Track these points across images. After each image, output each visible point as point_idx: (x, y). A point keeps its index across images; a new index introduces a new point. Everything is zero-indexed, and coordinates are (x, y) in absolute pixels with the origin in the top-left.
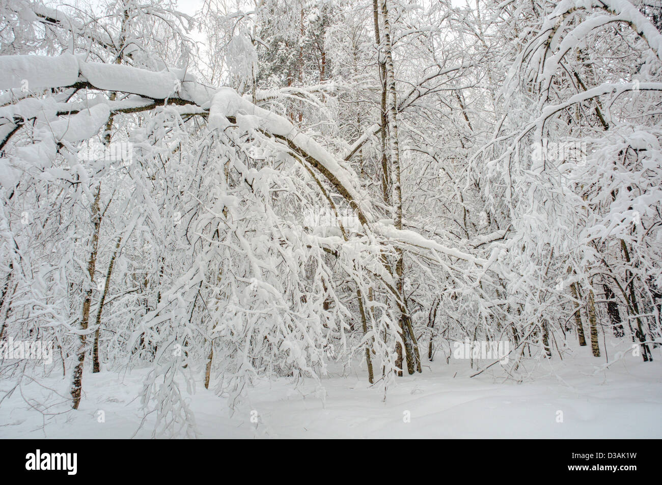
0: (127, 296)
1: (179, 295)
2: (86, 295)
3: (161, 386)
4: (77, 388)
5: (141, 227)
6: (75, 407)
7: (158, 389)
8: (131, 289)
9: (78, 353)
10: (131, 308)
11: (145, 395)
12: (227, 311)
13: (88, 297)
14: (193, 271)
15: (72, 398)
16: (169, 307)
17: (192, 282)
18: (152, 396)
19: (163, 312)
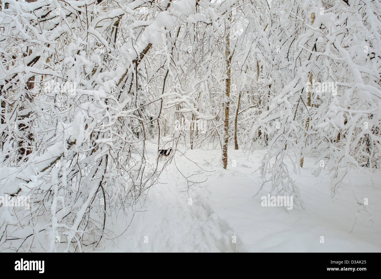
0: (250, 109)
1: (285, 99)
2: (226, 105)
3: (274, 165)
4: (225, 157)
5: (255, 50)
6: (225, 168)
7: (272, 166)
8: (252, 105)
9: (224, 138)
10: (253, 116)
11: (263, 169)
12: (330, 110)
13: (227, 107)
14: (295, 81)
15: (223, 163)
16: (278, 109)
17: (296, 90)
18: (268, 171)
19: (273, 112)
